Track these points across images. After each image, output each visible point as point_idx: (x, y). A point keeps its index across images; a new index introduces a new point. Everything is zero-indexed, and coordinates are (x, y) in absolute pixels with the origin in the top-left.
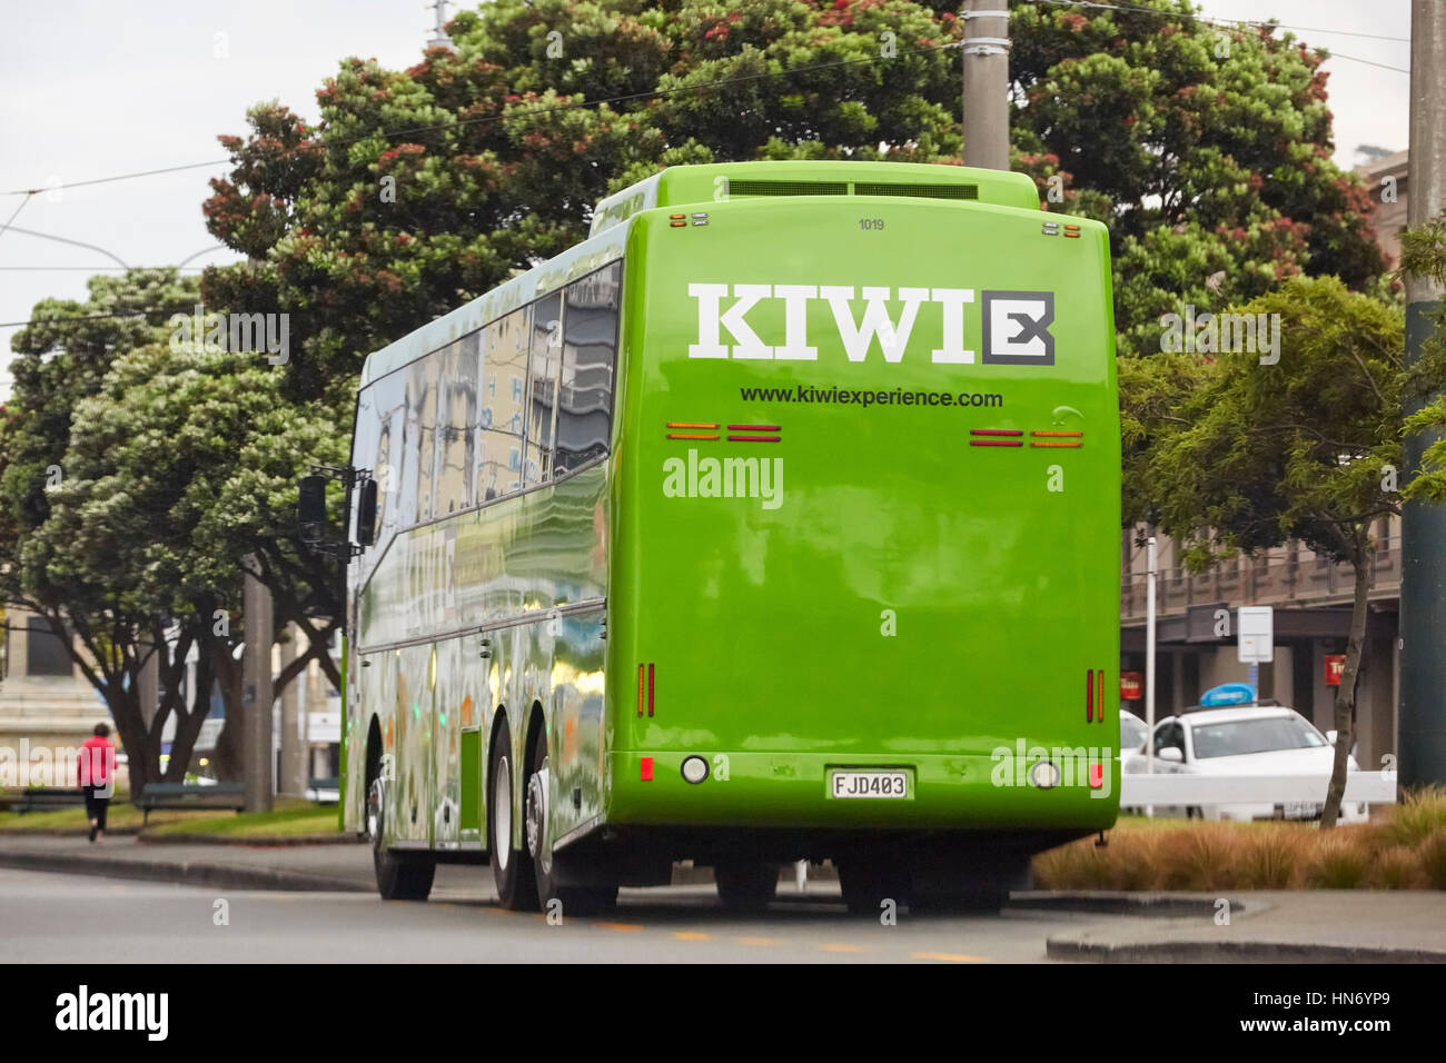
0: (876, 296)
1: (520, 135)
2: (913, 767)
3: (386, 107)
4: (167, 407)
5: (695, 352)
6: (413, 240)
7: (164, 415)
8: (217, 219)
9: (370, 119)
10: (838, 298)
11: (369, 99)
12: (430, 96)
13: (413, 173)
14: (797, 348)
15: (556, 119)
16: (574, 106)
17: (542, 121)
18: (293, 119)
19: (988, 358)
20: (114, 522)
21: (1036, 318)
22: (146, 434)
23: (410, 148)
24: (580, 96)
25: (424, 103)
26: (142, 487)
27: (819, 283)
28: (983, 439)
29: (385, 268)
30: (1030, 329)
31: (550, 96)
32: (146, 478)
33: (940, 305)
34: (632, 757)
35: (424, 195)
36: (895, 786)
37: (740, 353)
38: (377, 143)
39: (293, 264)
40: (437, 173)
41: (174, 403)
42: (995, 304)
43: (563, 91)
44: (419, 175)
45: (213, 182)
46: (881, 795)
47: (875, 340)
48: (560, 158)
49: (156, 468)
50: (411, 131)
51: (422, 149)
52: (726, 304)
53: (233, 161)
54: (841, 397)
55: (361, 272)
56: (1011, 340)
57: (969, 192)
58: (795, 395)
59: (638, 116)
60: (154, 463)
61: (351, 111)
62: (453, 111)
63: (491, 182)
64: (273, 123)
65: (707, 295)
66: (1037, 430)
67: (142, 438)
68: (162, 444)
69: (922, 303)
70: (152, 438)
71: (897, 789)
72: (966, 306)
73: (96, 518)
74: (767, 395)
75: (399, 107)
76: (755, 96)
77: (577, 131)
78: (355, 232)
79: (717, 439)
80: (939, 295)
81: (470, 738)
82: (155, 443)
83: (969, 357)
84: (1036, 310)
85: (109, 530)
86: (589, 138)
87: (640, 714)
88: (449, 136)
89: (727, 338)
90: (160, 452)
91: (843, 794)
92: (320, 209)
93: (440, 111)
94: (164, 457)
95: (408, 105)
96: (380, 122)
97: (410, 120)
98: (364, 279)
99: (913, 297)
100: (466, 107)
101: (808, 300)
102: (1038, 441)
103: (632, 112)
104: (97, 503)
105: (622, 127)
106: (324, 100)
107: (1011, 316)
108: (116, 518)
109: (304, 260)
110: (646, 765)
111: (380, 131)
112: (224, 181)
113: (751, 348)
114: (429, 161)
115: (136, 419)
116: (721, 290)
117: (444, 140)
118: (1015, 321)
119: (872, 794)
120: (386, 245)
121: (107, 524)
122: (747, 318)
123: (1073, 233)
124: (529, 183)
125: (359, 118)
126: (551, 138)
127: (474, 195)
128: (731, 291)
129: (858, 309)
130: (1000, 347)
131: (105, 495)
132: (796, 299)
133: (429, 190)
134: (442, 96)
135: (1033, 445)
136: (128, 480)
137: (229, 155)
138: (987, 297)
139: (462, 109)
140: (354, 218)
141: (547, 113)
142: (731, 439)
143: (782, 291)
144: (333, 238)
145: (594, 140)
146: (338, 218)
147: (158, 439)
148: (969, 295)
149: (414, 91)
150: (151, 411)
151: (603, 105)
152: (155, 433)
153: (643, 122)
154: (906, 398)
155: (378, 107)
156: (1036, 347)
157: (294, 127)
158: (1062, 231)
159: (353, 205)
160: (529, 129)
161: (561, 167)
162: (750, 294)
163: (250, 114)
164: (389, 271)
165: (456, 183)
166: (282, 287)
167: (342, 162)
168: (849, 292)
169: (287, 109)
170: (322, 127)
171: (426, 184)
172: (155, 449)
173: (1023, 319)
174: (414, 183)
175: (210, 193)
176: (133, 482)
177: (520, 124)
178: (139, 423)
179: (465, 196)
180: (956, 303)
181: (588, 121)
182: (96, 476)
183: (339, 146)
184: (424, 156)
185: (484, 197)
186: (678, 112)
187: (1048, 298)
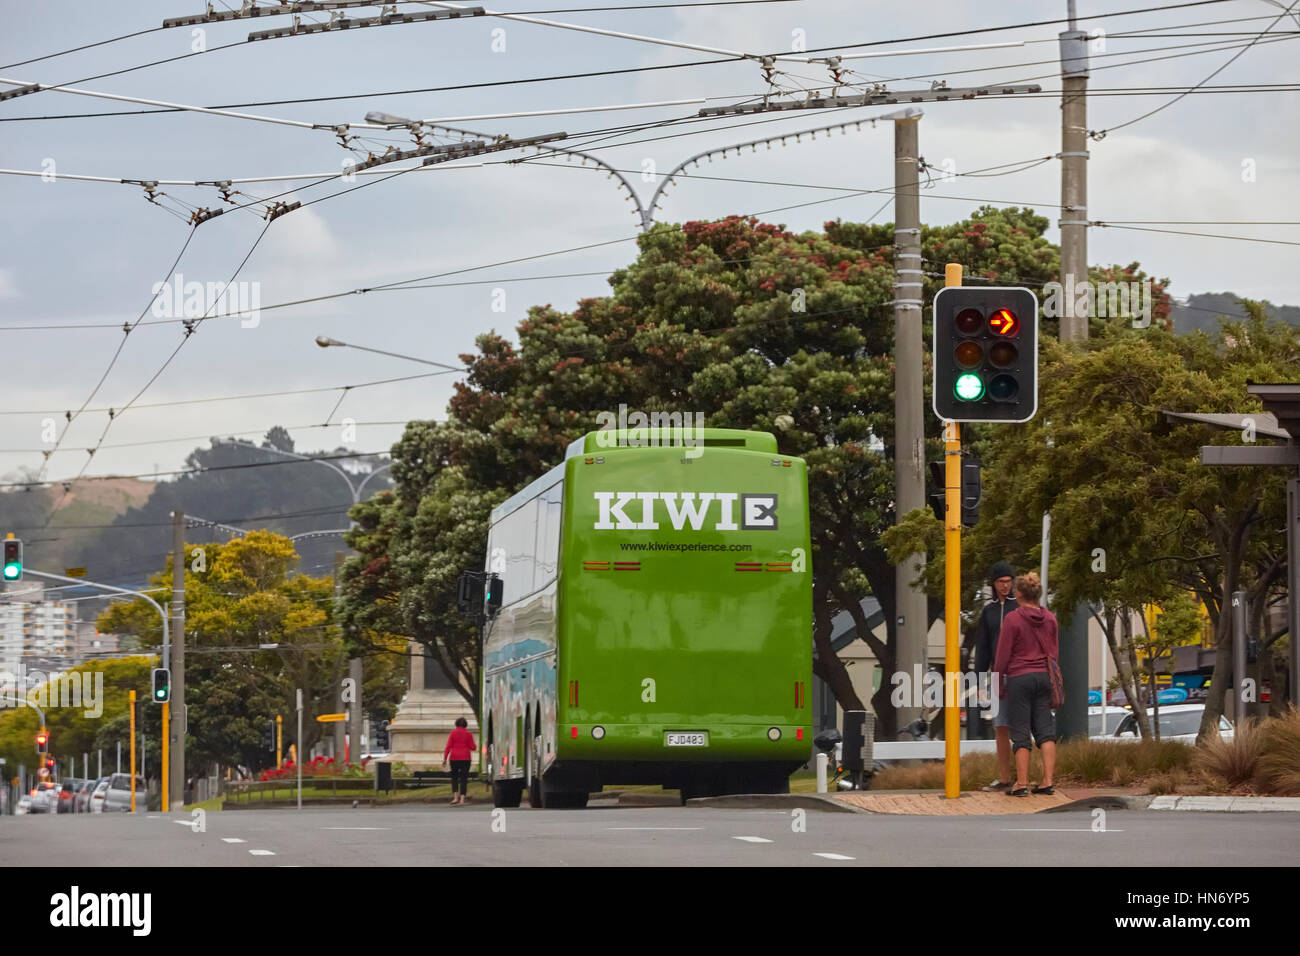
0: (688, 497)
1: (645, 348)
2: (707, 731)
3: (559, 336)
4: (480, 504)
5: (597, 526)
6: (577, 415)
7: (476, 510)
8: (460, 407)
9: (550, 344)
10: (669, 498)
11: (549, 332)
12: (586, 328)
13: (577, 376)
14: (649, 523)
15: (666, 338)
16: (678, 331)
17: (658, 340)
18: (505, 343)
19: (744, 527)
20: (446, 585)
21: (768, 507)
22: (464, 523)
23: (574, 360)
24: (683, 326)
25: (583, 332)
26: (463, 560)
27: (660, 491)
28: (743, 567)
29: (560, 433)
30: (766, 512)
31: (664, 325)
32: (465, 553)
33: (720, 501)
34: (568, 727)
35: (584, 388)
36: (699, 740)
37: (620, 526)
38: (553, 358)
39: (505, 434)
40: (593, 375)
41: (485, 501)
42: (748, 500)
43: (672, 322)
44: (581, 376)
45: (456, 385)
46: (692, 744)
47: (688, 519)
48: (669, 362)
49: (471, 547)
50: (576, 350)
51: (581, 360)
52: (613, 502)
53: (469, 371)
54: (671, 547)
55: (545, 436)
56: (756, 518)
57: (740, 443)
58: (647, 547)
59: (718, 339)
60: (470, 543)
61: (538, 340)
62: (600, 336)
63: (626, 380)
64: (492, 346)
65: (603, 497)
66: (770, 562)
67: (462, 526)
68: (476, 530)
69: (712, 501)
70: (469, 526)
71: (700, 741)
72: (734, 501)
73: (434, 582)
74: (634, 547)
75: (567, 335)
76: (787, 323)
77: (679, 347)
78: (543, 415)
79: (609, 569)
80: (720, 496)
81: (519, 719)
82: (471, 529)
83: (735, 527)
84: (768, 503)
85: (443, 591)
86: (686, 350)
87: (571, 706)
88: (599, 352)
89: (613, 519)
90: (474, 536)
91: (673, 744)
92: (521, 401)
93: (592, 337)
94: (477, 539)
95: (572, 334)
96: (556, 345)
97: (574, 344)
98: (547, 440)
99: (707, 498)
100: (608, 335)
101: (654, 500)
102: (769, 568)
103: (715, 337)
104: (434, 570)
105: (707, 344)
106: (522, 333)
107: (756, 506)
108: (448, 582)
109: (510, 433)
110: (574, 730)
111: (556, 350)
112: (463, 385)
113: (626, 524)
114: (589, 368)
115: (458, 512)
116: (611, 495)
117: (596, 355)
118: (758, 509)
119: (687, 744)
120: (562, 420)
121: (442, 586)
122: (625, 509)
123: (787, 464)
124: (651, 379)
125: (542, 343)
126: (664, 350)
127: (616, 388)
128: (616, 495)
129: (679, 503)
130: (750, 521)
131: (439, 565)
132: (648, 499)
133: (587, 385)
134: (593, 329)
135: (767, 570)
136: (453, 555)
137: (466, 367)
138: (744, 497)
139: (606, 336)
140: (541, 406)
141: (662, 336)
142: (616, 569)
143: (641, 495)
144: (531, 418)
145: (690, 351)
146: (532, 407)
147: (472, 526)
148: (735, 496)
149: (576, 325)
150: (469, 507)
151: (696, 331)
152: (470, 522)
153: (721, 343)
154: (703, 548)
155: (554, 336)
156: (769, 521)
157: (505, 349)
158: (782, 463)
159: (538, 399)
160: (651, 345)
161: (671, 369)
162: (625, 497)
163: (477, 341)
164: (563, 435)
165: (605, 380)
166: (499, 450)
167: (534, 372)
168: (674, 495)
169: (500, 337)
170: (523, 351)
171: (586, 381)
172: (471, 534)
173: (762, 507)
174: (579, 381)
175: (454, 392)
176: (457, 556)
177: (645, 343)
178: (460, 515)
179: (610, 388)
180: (727, 499)
181: (685, 340)
182: (435, 550)
183: (532, 360)
184: (584, 366)
185: (622, 389)
186: (743, 333)
187: (774, 497)
